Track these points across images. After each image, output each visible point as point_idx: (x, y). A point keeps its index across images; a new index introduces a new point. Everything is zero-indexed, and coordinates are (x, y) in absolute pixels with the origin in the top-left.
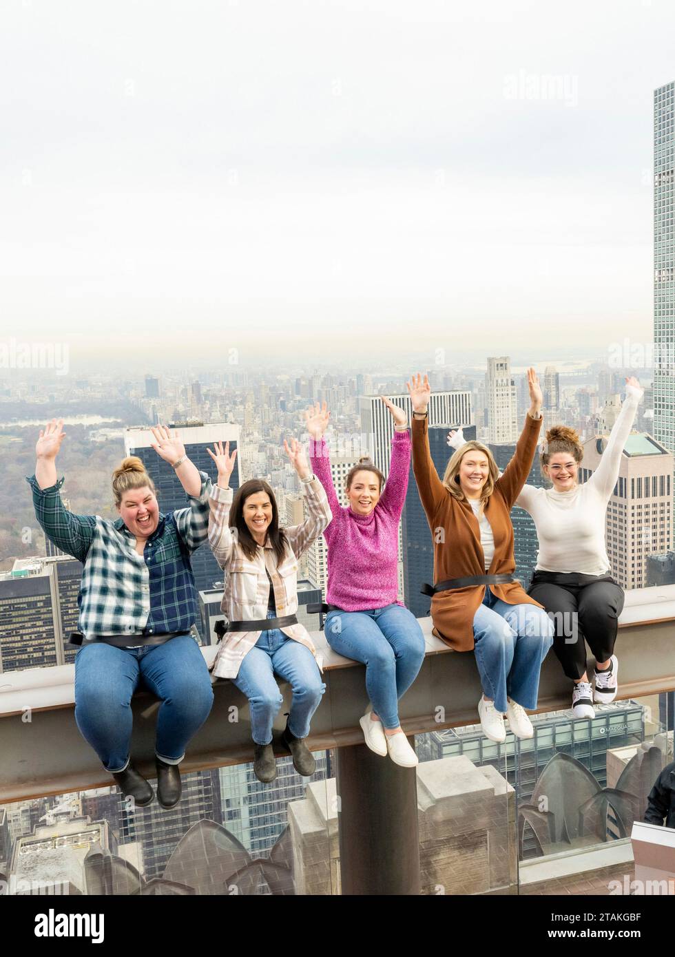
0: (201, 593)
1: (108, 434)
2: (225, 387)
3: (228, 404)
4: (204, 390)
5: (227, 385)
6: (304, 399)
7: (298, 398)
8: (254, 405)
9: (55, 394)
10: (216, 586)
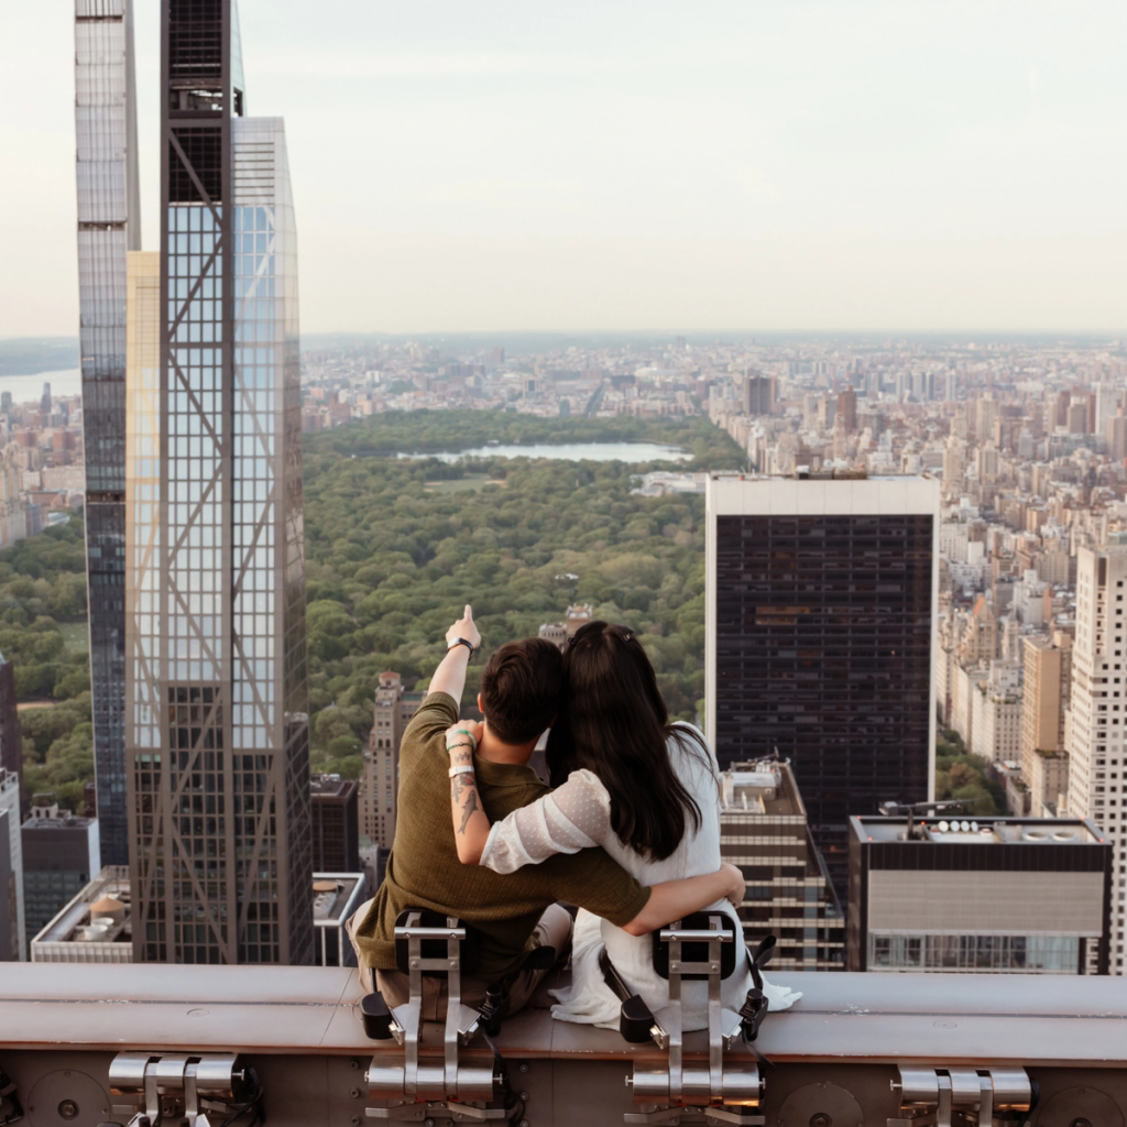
0: (855, 820)
1: (668, 483)
2: (905, 401)
3: (910, 438)
4: (863, 407)
5: (911, 399)
6: (1074, 436)
7: (1061, 431)
8: (965, 443)
9: (572, 401)
10: (886, 809)
